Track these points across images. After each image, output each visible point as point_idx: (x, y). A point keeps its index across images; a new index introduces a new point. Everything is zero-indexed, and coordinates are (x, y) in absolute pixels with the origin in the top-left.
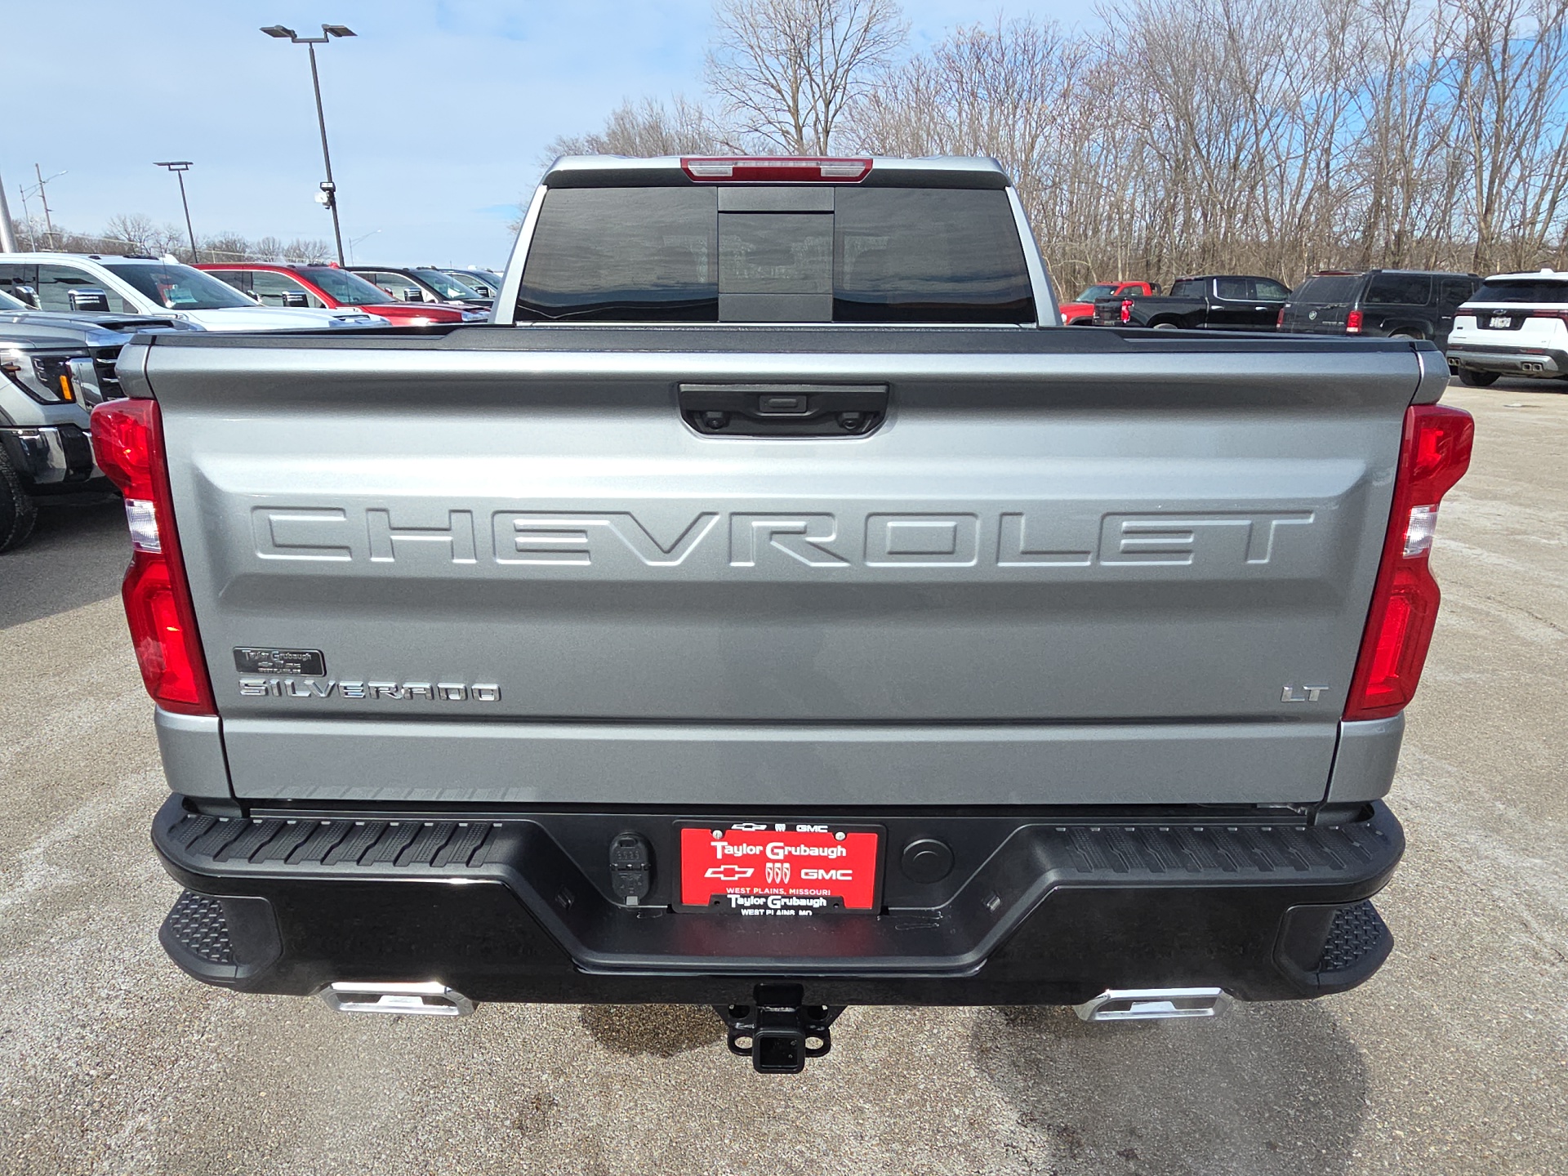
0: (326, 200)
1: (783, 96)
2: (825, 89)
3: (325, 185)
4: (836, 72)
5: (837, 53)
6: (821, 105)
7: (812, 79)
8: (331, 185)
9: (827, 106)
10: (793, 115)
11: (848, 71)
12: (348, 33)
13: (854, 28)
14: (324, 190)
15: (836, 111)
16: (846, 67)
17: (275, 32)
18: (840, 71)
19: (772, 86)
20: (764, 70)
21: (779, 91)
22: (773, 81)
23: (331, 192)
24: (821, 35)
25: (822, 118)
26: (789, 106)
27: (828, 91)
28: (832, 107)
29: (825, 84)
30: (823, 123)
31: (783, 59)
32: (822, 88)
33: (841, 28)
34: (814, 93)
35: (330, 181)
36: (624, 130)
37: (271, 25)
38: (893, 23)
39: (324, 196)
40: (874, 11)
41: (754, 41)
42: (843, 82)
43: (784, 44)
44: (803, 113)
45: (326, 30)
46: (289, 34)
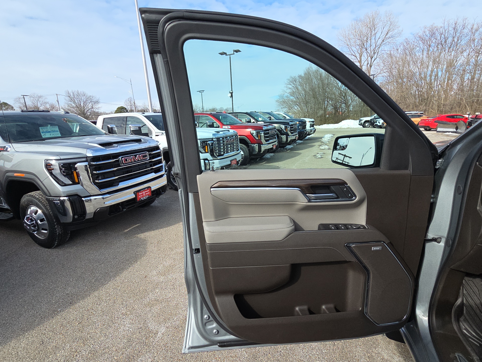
0: (230, 96)
1: (357, 58)
2: (371, 54)
3: (230, 92)
4: (375, 48)
5: (376, 43)
6: (369, 58)
7: (367, 52)
8: (232, 92)
9: (371, 59)
10: (360, 63)
11: (380, 47)
12: (239, 51)
13: (383, 34)
14: (230, 93)
15: (375, 60)
16: (379, 46)
17: (222, 54)
18: (377, 48)
19: (353, 55)
20: (351, 51)
21: (356, 57)
22: (354, 54)
23: (232, 93)
24: (371, 38)
25: (369, 62)
26: (358, 61)
27: (372, 54)
28: (373, 59)
29: (371, 52)
30: (370, 64)
31: (358, 47)
32: (370, 54)
33: (378, 36)
34: (367, 55)
35: (232, 90)
36: (309, 73)
37: (221, 52)
38: (396, 31)
39: (230, 95)
40: (390, 28)
41: (349, 43)
42: (378, 51)
43: (358, 42)
44: (363, 62)
45: (234, 51)
46: (225, 54)
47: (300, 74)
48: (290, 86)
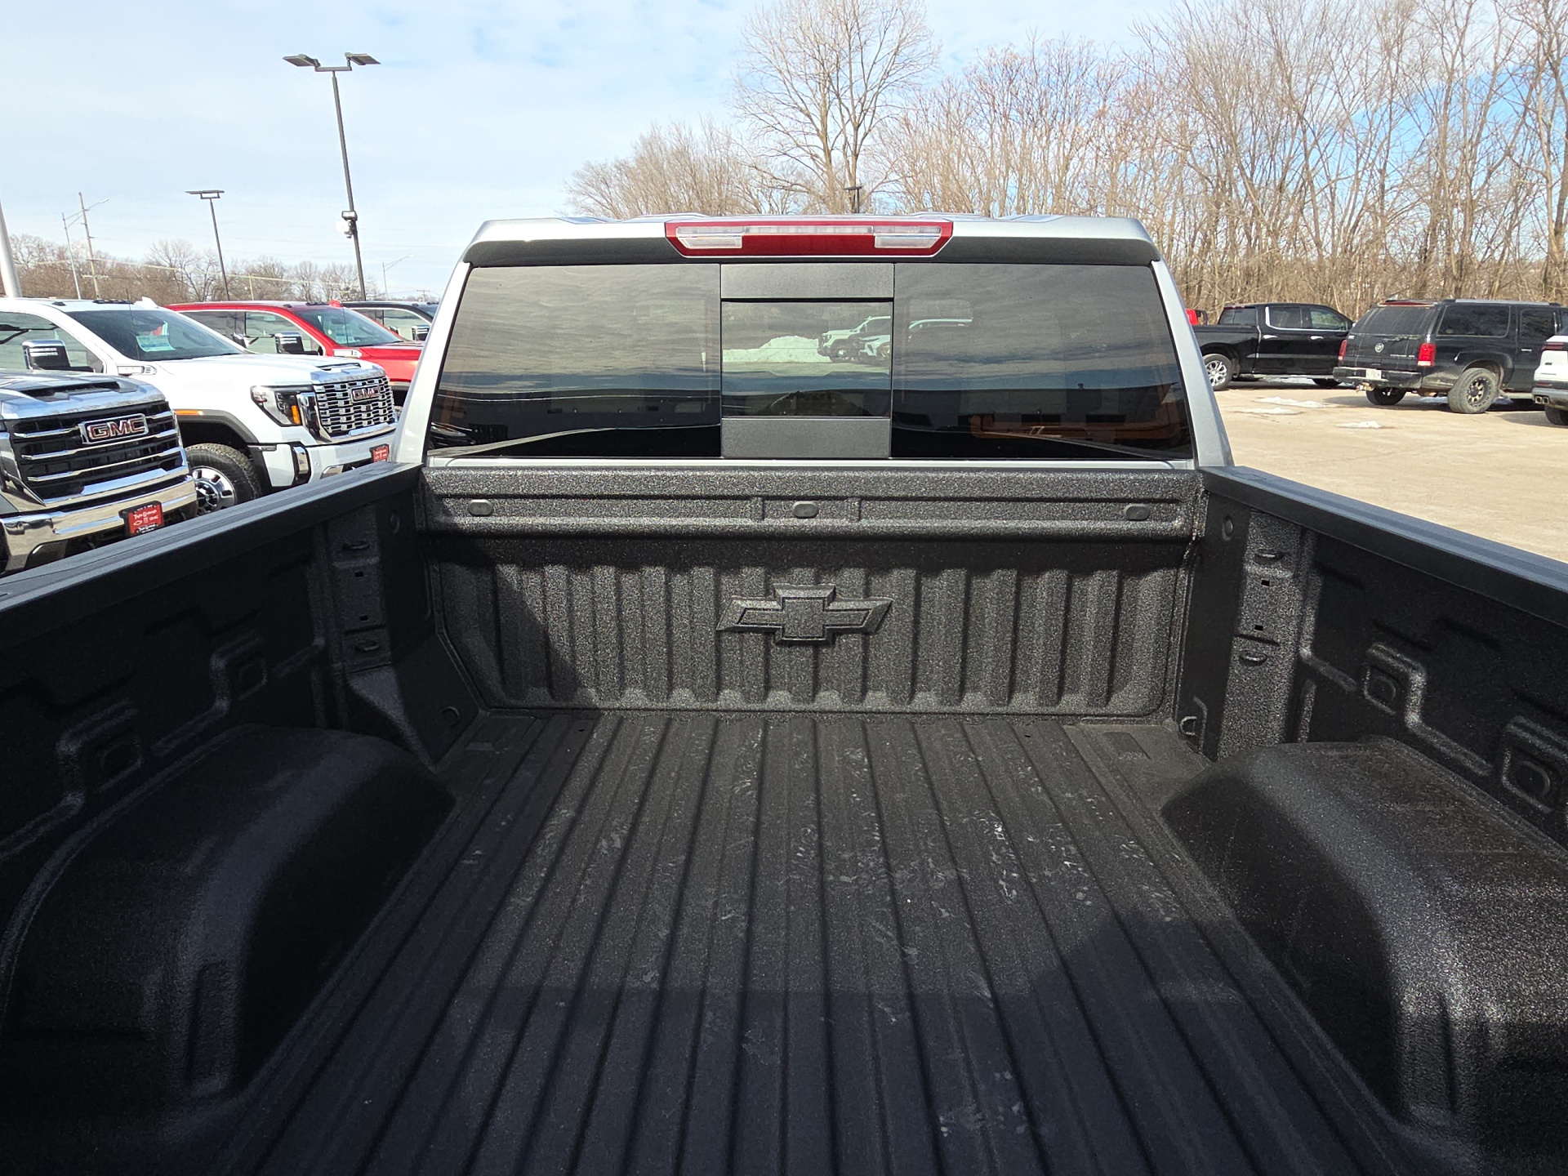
0: (347, 229)
1: (811, 119)
2: (854, 112)
3: (347, 215)
4: (865, 95)
5: (866, 77)
6: (850, 128)
7: (841, 103)
8: (352, 215)
9: (856, 129)
10: (821, 138)
11: (877, 94)
12: (371, 61)
13: (885, 51)
14: (346, 219)
15: (866, 135)
16: (876, 90)
17: (299, 61)
18: (870, 95)
19: (801, 111)
20: (792, 95)
21: (808, 116)
22: (802, 106)
23: (353, 220)
24: (850, 59)
25: (851, 141)
26: (818, 130)
27: (857, 115)
28: (861, 131)
29: (854, 108)
30: (852, 146)
31: (812, 83)
32: (851, 111)
33: (871, 52)
34: (843, 116)
35: (352, 209)
36: (652, 154)
37: (295, 54)
38: (923, 46)
39: (346, 225)
40: (904, 35)
41: (783, 66)
42: (872, 106)
43: (813, 68)
44: (831, 136)
45: (349, 59)
46: (314, 62)
47: (622, 157)
48: (590, 201)
